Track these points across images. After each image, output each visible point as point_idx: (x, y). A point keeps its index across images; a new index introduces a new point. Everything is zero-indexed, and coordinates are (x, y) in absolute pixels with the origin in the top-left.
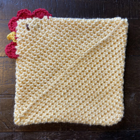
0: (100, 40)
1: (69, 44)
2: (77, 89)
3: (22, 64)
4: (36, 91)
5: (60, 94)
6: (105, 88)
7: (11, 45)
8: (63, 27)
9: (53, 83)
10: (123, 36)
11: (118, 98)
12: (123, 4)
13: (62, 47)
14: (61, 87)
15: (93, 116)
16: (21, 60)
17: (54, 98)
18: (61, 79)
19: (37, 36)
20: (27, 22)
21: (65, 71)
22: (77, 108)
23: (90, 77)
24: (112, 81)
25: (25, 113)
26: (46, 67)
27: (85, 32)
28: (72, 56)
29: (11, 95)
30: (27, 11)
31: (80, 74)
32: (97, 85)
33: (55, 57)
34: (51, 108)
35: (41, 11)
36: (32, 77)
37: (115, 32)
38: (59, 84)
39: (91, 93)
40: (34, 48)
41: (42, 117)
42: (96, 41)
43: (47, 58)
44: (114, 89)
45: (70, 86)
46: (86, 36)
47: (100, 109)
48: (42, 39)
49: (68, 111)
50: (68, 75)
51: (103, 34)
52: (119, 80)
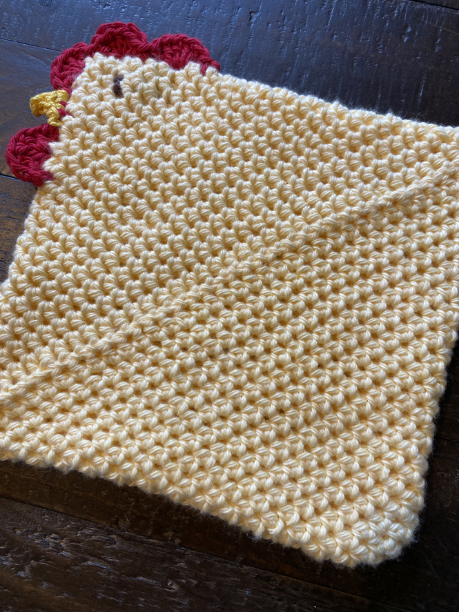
0: (383, 193)
1: (254, 181)
2: (238, 365)
3: (53, 211)
4: (72, 329)
5: (166, 366)
6: (362, 391)
8: (250, 113)
9: (149, 315)
11: (404, 449)
13: (223, 186)
14: (177, 341)
16: (56, 194)
17: (138, 376)
18: (186, 308)
21: (209, 279)
22: (220, 445)
23: (308, 329)
24: (397, 371)
26: (142, 247)
27: (328, 150)
28: (254, 226)
30: (132, 31)
31: (269, 306)
32: (328, 372)
33: (187, 215)
34: (112, 413)
35: (182, 43)
36: (72, 270)
37: (448, 178)
38: (171, 326)
39: (295, 395)
40: (117, 164)
41: (61, 442)
42: (366, 193)
43: (156, 211)
44: (398, 407)
45: (214, 345)
46: (329, 164)
47: (318, 477)
48: (157, 137)
49: (180, 445)
50: (220, 298)
51: (398, 176)
52: (427, 371)
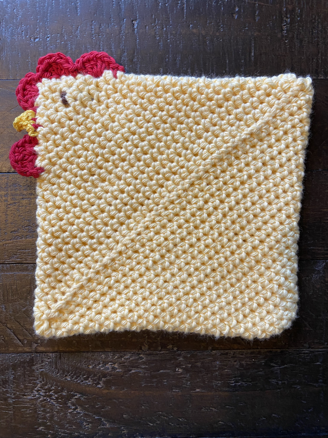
0: (243, 130)
2: (184, 252)
3: (52, 191)
4: (86, 257)
5: (145, 263)
6: (254, 248)
7: (22, 143)
8: (152, 98)
9: (127, 238)
10: (301, 121)
11: (283, 274)
12: (301, 41)
13: (148, 149)
14: (147, 248)
15: (222, 316)
16: (49, 180)
17: (131, 272)
18: (147, 228)
19: (87, 122)
20: (61, 86)
21: (155, 208)
22: (186, 297)
23: (218, 222)
24: (272, 233)
25: (61, 309)
26: (111, 199)
27: (205, 111)
28: (173, 170)
29: (27, 265)
30: (62, 58)
31: (193, 215)
32: (234, 243)
33: (132, 173)
34: (123, 296)
35: (96, 58)
36: (75, 223)
37: (280, 111)
38: (142, 240)
39: (219, 260)
40: (80, 152)
41: (101, 319)
42: (234, 133)
43: (112, 175)
44: (276, 252)
45: (168, 245)
46: (208, 120)
47: (241, 299)
48: (100, 128)
49: (165, 303)
50: (165, 217)
51: (250, 117)
52: (288, 229)
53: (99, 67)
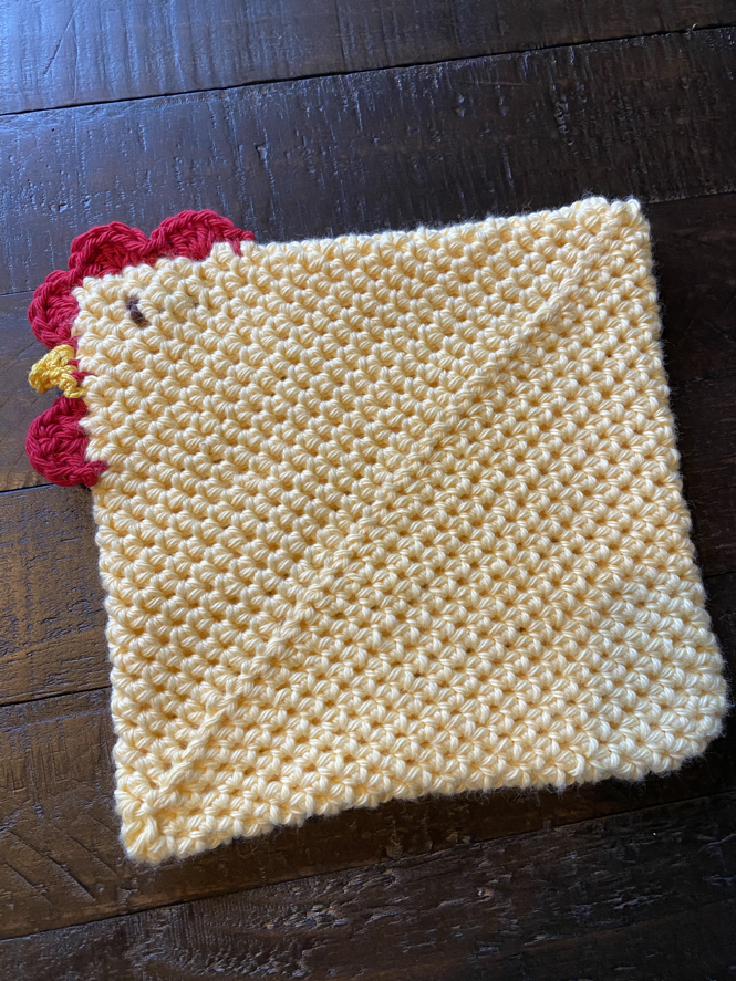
0: (523, 320)
1: (365, 367)
2: (448, 599)
3: (129, 510)
4: (225, 646)
5: (363, 639)
6: (601, 564)
7: (53, 416)
8: (323, 284)
9: (313, 586)
10: (637, 284)
11: (677, 610)
12: (599, 140)
13: (330, 389)
14: (362, 602)
15: (562, 732)
16: (122, 485)
17: (334, 667)
18: (354, 557)
19: (191, 351)
20: (126, 286)
21: (366, 509)
22: (471, 702)
23: (510, 519)
24: (631, 523)
25: (183, 781)
26: (265, 505)
27: (437, 293)
28: (391, 422)
29: (86, 694)
30: (120, 232)
31: (452, 512)
32: (554, 559)
33: (303, 442)
34: (326, 725)
35: (194, 223)
36: (192, 573)
37: (591, 271)
38: (347, 587)
39: (530, 603)
40: (184, 415)
41: (280, 790)
42: (505, 328)
43: (261, 454)
44: (649, 565)
45: (409, 587)
46: (445, 310)
47: (597, 686)
48: (220, 360)
49: (425, 725)
50: (390, 527)
51: (532, 292)
52: (665, 509)
53: (200, 239)
